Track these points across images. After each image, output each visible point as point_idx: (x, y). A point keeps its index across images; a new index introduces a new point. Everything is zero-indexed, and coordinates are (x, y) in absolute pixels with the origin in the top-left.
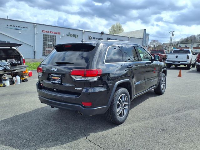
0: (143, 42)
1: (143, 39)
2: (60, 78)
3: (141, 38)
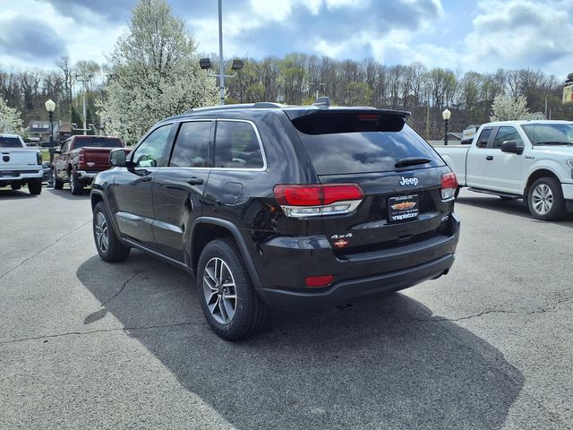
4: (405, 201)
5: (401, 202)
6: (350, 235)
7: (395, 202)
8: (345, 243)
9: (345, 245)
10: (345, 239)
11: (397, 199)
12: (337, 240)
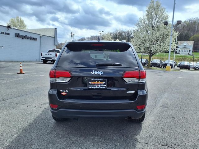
0: (55, 40)
1: (54, 38)
2: (104, 83)
3: (52, 37)
4: (98, 81)
5: (96, 81)
6: (67, 91)
7: (91, 81)
8: (66, 94)
9: (66, 95)
10: (66, 92)
11: (93, 79)
12: (62, 92)
